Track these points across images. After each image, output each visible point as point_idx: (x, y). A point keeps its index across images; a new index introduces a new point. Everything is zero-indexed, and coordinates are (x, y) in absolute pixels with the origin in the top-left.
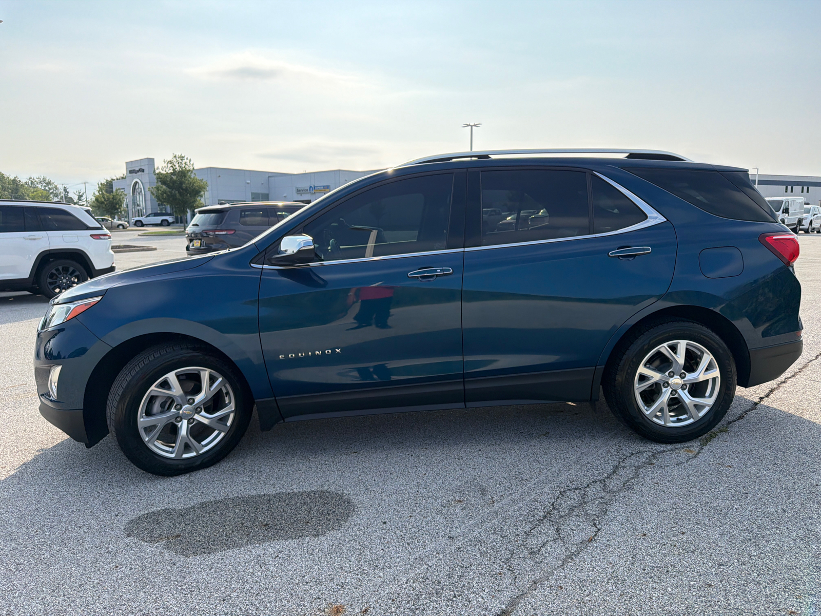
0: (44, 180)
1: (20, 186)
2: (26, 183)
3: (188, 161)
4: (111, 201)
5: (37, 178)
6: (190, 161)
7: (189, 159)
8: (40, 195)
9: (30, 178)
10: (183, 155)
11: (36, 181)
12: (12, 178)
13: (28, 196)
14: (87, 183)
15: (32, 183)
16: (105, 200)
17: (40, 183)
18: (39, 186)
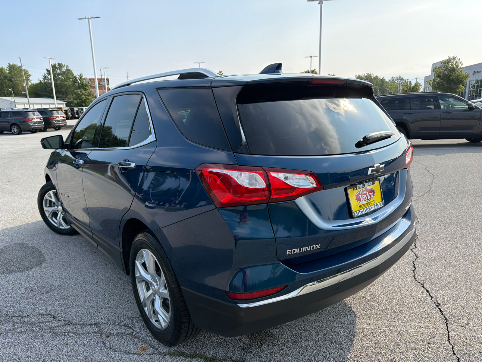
0: (400, 78)
1: (384, 82)
2: (390, 80)
3: (458, 60)
4: (411, 90)
5: (396, 77)
6: (459, 60)
7: (458, 59)
8: (395, 87)
9: (393, 77)
10: (455, 56)
11: (395, 79)
12: (381, 78)
13: (388, 88)
14: (418, 78)
15: (393, 80)
16: (408, 89)
17: (397, 80)
18: (396, 81)
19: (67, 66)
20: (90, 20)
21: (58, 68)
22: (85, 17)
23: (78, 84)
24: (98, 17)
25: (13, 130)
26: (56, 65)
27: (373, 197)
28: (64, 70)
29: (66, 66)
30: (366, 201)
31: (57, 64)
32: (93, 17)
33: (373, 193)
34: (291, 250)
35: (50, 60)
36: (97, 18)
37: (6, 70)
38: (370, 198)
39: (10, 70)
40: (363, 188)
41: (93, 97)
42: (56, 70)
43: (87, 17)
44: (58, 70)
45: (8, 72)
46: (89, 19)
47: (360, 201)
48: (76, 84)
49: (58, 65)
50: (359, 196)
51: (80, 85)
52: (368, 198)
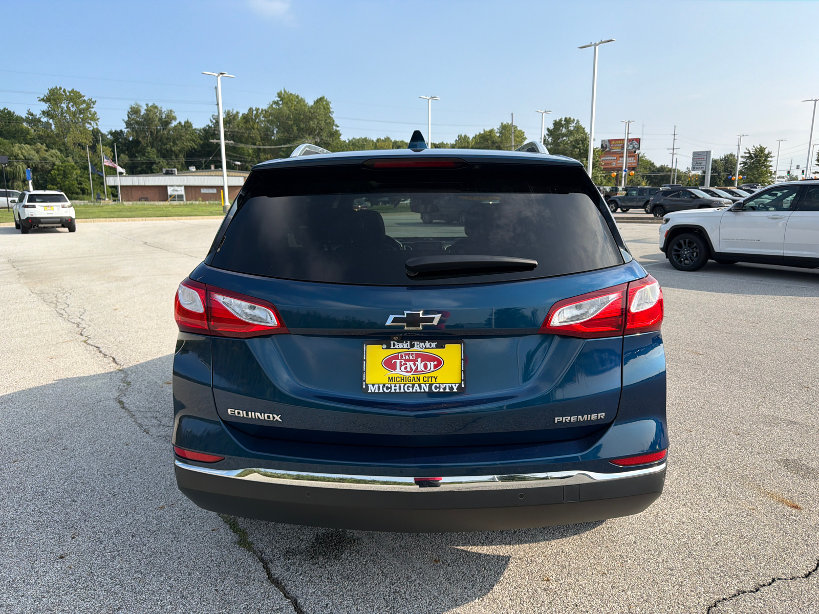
19: (578, 121)
20: (597, 47)
21: (564, 124)
22: (590, 44)
23: (578, 150)
24: (611, 40)
25: (462, 219)
26: (562, 121)
27: (432, 369)
28: (572, 128)
29: (575, 122)
30: (410, 372)
31: (563, 119)
32: (603, 41)
33: (436, 363)
34: (234, 410)
35: (544, 114)
36: (608, 41)
37: (497, 133)
38: (424, 370)
39: (501, 133)
40: (408, 349)
41: (599, 169)
42: (561, 128)
43: (593, 43)
44: (564, 129)
45: (498, 135)
46: (596, 45)
47: (395, 369)
48: (576, 149)
49: (565, 121)
50: (393, 361)
51: (582, 151)
52: (419, 369)
